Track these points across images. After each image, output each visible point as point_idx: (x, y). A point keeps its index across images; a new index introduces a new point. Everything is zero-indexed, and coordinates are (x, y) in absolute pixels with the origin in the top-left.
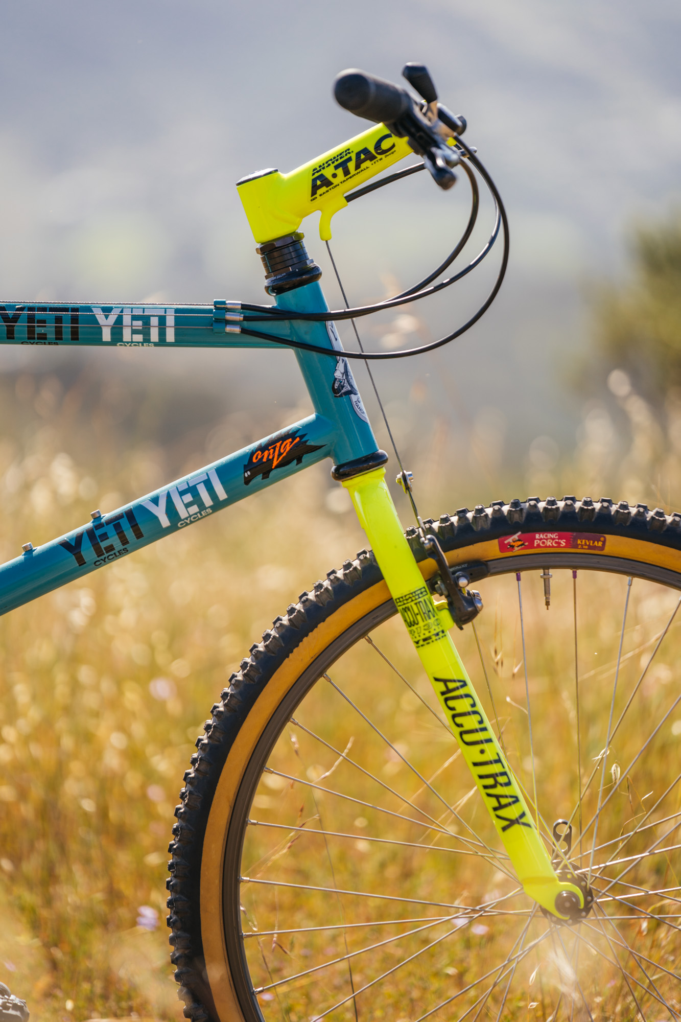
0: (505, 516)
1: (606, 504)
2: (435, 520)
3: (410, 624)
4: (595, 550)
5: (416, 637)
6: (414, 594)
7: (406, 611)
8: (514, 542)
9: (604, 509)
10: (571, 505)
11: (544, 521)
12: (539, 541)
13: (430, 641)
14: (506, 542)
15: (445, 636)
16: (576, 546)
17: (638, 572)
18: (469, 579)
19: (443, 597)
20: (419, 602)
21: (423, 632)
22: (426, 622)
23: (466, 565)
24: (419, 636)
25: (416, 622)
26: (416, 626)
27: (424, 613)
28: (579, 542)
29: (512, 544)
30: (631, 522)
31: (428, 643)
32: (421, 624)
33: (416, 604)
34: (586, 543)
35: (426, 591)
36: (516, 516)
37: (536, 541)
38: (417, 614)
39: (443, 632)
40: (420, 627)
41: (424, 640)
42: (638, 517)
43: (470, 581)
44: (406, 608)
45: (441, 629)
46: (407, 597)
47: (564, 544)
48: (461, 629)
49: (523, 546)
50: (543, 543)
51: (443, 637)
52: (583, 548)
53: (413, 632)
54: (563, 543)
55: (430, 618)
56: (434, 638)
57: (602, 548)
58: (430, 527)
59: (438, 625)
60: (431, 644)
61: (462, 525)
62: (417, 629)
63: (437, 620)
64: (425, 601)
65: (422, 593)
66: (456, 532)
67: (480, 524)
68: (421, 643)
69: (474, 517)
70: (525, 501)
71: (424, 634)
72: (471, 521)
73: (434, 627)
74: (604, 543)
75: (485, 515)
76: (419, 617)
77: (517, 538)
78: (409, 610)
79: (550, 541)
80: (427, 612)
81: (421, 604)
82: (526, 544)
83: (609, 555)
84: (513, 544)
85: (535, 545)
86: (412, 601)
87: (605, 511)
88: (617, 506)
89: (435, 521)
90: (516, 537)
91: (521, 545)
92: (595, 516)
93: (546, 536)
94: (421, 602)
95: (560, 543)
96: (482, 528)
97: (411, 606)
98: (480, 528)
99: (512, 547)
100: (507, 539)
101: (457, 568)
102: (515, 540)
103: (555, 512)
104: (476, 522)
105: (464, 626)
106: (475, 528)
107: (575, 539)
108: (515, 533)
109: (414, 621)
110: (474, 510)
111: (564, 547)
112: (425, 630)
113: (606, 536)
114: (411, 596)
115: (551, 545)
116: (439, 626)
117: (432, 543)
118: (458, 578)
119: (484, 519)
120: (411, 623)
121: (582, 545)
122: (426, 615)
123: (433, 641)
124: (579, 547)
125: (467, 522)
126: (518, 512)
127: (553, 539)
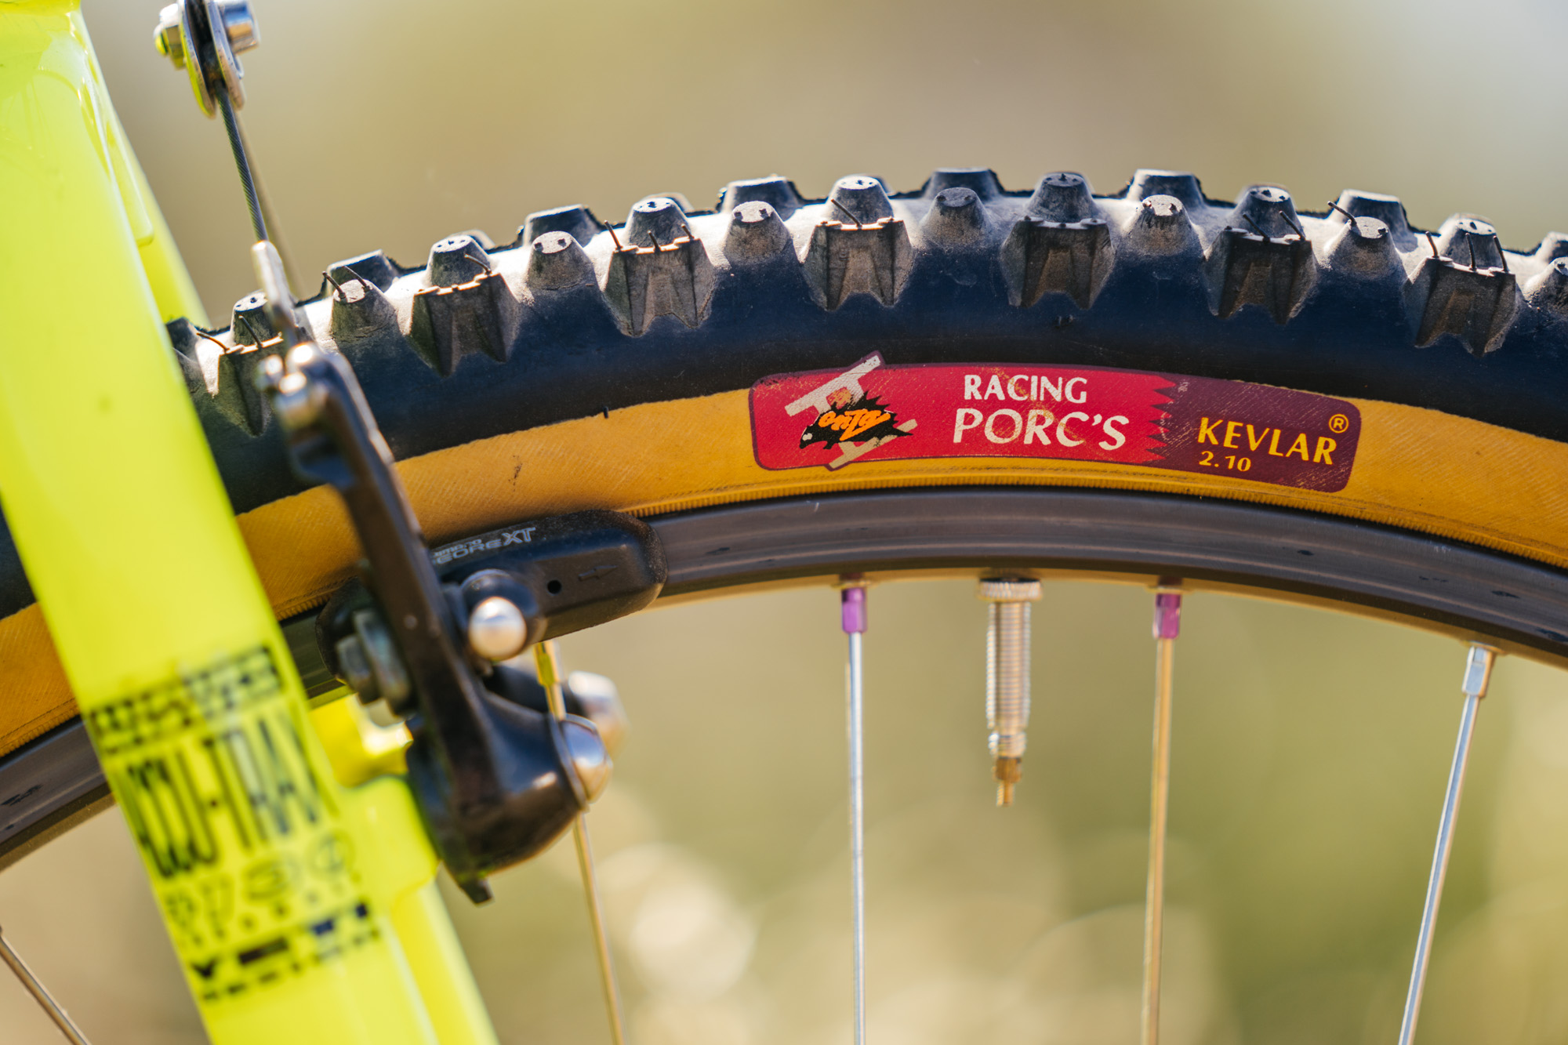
0: (801, 265)
1: (1370, 227)
2: (405, 264)
3: (166, 861)
4: (1291, 482)
5: (198, 940)
6: (199, 687)
7: (145, 783)
8: (839, 411)
9: (1362, 254)
10: (1175, 219)
11: (1016, 300)
12: (978, 416)
13: (277, 963)
14: (793, 409)
15: (375, 934)
16: (1187, 458)
17: (1530, 625)
18: (535, 609)
19: (382, 707)
20: (227, 737)
21: (242, 907)
22: (261, 853)
23: (527, 533)
24: (220, 933)
25: (204, 847)
26: (202, 874)
27: (253, 801)
28: (1205, 432)
29: (828, 420)
30: (1511, 336)
31: (268, 978)
32: (234, 860)
33: (208, 743)
34: (1242, 441)
35: (274, 670)
36: (860, 267)
37: (961, 413)
38: (214, 804)
39: (362, 911)
40: (225, 884)
41: (248, 957)
42: (1553, 309)
43: (542, 624)
44: (148, 765)
45: (351, 895)
46: (158, 702)
47: (1121, 439)
48: (479, 894)
49: (888, 439)
50: (1004, 425)
51: (358, 941)
52: (1224, 471)
53: (182, 908)
54: (1114, 431)
55: (284, 827)
56: (304, 946)
57: (1335, 476)
58: (370, 298)
59: (335, 868)
60: (289, 981)
61: (555, 295)
62: (207, 890)
63: (330, 841)
64: (263, 728)
65: (246, 680)
66: (512, 335)
67: (651, 298)
68: (229, 972)
69: (624, 260)
70: (917, 187)
71: (248, 923)
72: (602, 282)
73: (310, 882)
74: (1347, 445)
75: (684, 247)
76: (222, 823)
77: (858, 392)
78: (165, 776)
79: (1040, 420)
80: (272, 793)
81: (239, 746)
82: (909, 426)
83: (1369, 514)
84: (837, 422)
85: (958, 438)
86: (187, 722)
87: (1367, 264)
88: (1441, 243)
89: (404, 272)
90: (849, 382)
91: (878, 431)
92: (1308, 289)
93: (1025, 386)
94: (240, 732)
95: (1098, 434)
96: (663, 323)
97: (180, 758)
98: (649, 318)
99: (830, 437)
100: (802, 393)
101: (477, 545)
102: (845, 399)
103: (1081, 252)
104: (629, 286)
105: (496, 881)
106: (622, 321)
107: (1186, 415)
108: (848, 361)
109: (192, 848)
110: (630, 221)
111: (1119, 457)
112: (254, 896)
113: (1359, 403)
114: (181, 694)
115: (1045, 440)
116: (344, 879)
117: (321, 392)
118: (473, 600)
119: (677, 266)
120: (172, 853)
121: (1221, 452)
122: (265, 814)
123: (296, 967)
124: (1204, 463)
125: (579, 280)
126: (873, 241)
127: (1061, 409)
